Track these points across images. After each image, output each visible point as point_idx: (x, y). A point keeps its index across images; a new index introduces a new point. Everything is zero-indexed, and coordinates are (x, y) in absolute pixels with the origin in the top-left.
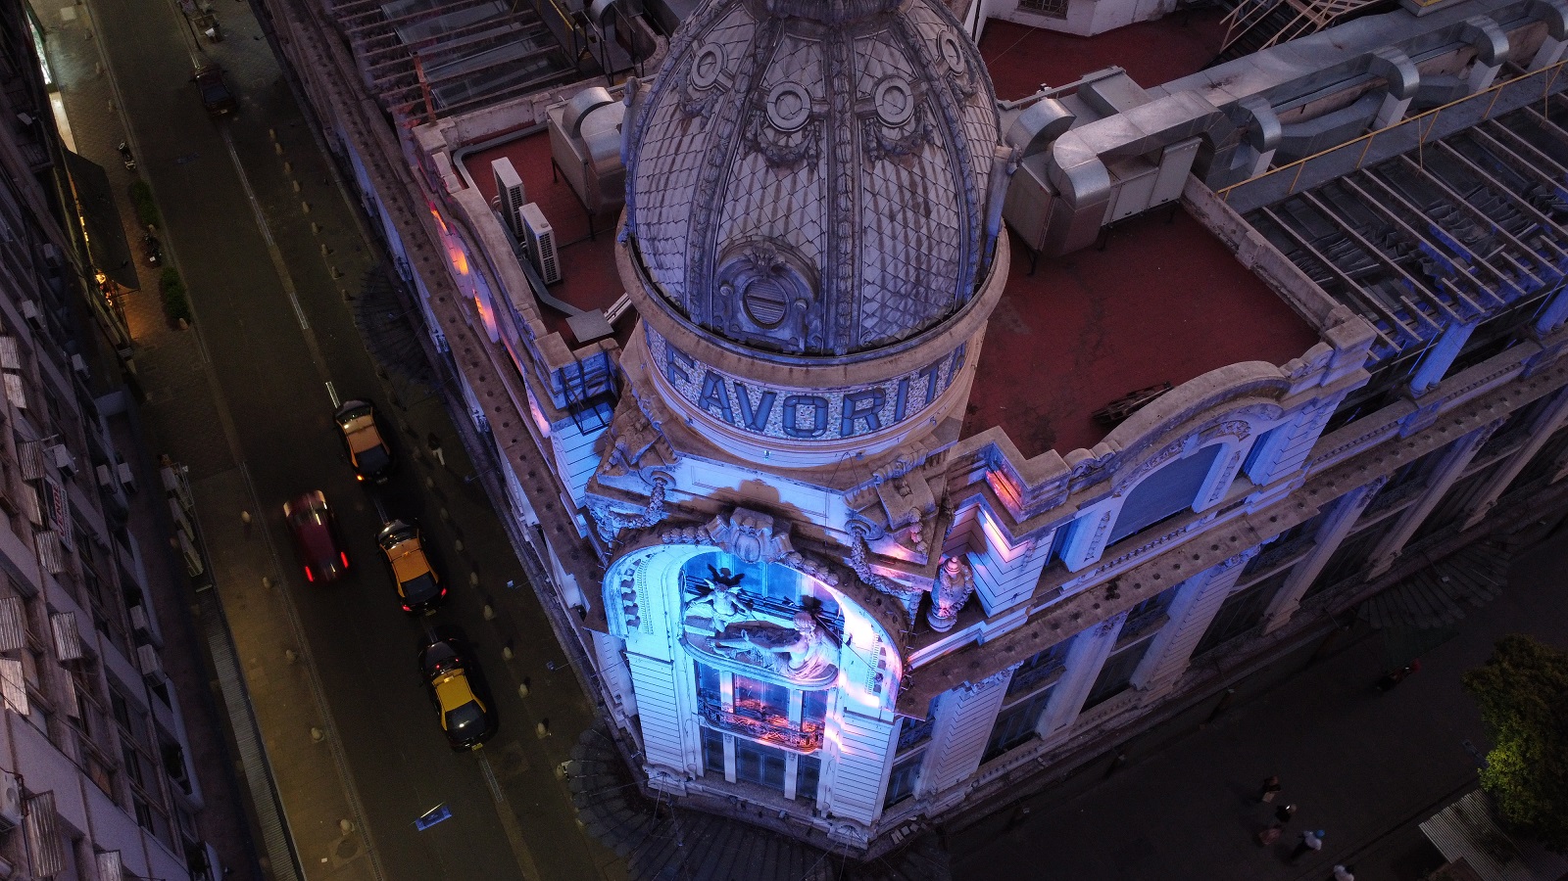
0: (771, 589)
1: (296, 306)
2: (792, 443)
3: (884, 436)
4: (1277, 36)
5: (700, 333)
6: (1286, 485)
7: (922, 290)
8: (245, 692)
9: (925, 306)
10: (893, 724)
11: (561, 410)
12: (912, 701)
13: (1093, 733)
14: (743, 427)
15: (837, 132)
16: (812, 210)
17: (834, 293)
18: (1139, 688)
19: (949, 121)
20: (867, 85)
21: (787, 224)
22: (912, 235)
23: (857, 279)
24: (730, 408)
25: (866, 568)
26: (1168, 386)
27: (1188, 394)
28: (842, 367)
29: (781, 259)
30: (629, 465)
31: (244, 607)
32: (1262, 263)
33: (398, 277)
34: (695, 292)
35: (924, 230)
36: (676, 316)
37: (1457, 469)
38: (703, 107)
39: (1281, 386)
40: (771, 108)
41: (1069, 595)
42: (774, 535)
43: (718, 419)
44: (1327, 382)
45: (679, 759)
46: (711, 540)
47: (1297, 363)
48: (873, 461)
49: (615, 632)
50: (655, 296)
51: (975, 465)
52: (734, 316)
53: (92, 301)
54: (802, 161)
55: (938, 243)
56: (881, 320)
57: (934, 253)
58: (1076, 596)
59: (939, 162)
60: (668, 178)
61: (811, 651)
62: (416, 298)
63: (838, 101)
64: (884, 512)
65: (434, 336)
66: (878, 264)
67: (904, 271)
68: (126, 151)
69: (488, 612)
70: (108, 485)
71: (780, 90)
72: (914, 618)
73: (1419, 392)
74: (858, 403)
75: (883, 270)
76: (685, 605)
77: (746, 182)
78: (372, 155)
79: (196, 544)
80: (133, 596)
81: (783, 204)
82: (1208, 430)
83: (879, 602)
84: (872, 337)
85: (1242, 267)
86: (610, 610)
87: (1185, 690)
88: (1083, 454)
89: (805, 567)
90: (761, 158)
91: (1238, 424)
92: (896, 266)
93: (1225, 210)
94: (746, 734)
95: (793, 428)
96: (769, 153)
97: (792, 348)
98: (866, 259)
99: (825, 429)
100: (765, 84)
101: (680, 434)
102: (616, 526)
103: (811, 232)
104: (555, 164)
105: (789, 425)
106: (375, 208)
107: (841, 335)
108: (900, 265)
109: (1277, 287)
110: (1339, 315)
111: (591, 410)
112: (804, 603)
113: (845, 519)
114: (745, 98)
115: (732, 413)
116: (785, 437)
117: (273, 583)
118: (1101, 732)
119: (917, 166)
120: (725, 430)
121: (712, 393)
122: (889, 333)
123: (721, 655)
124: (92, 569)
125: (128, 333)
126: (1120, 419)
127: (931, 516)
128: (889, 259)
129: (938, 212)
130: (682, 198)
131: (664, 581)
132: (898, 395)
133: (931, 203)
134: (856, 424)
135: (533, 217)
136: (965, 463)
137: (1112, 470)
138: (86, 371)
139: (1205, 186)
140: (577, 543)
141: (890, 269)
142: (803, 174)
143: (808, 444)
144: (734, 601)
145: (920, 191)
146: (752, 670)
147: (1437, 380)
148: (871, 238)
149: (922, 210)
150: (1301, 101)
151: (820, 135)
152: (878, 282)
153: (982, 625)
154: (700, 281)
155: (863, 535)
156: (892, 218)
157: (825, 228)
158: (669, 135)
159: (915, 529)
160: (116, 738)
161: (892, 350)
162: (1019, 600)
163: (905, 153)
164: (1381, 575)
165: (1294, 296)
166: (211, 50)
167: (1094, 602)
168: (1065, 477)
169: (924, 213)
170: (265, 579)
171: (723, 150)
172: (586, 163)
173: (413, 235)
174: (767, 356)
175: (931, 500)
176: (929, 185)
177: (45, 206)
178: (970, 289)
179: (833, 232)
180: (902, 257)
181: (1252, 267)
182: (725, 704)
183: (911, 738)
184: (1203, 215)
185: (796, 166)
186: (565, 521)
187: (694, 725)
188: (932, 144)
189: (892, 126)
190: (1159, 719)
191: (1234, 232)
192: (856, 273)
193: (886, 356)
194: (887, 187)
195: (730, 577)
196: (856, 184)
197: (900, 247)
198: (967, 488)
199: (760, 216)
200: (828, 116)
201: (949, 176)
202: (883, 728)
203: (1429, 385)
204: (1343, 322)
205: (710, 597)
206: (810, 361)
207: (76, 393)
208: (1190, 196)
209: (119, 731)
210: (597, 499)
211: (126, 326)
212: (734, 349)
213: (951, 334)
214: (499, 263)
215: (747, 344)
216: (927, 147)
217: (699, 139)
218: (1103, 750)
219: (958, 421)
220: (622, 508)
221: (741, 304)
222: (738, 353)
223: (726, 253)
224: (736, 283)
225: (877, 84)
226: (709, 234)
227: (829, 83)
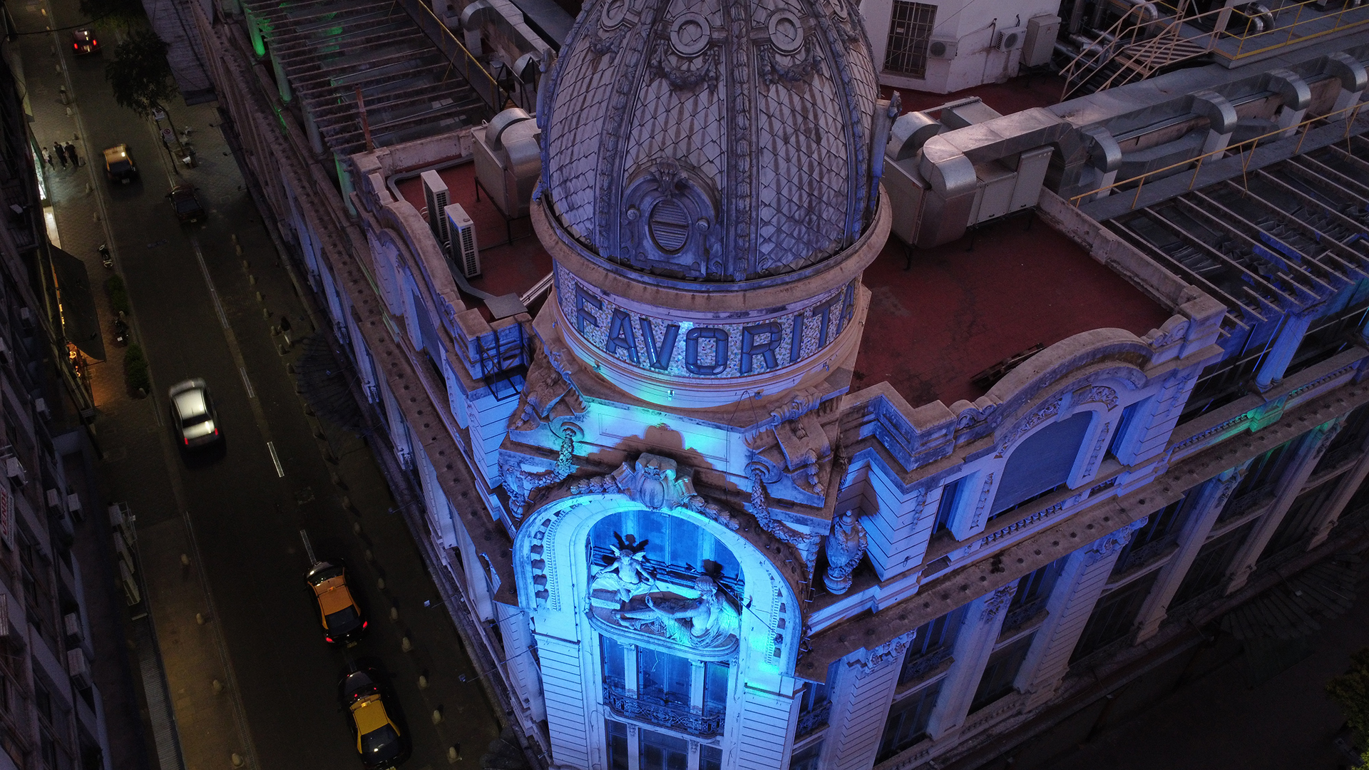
0: (674, 555)
1: (245, 378)
2: (694, 381)
3: (780, 376)
4: (1109, 82)
5: (608, 266)
6: (1151, 468)
7: (814, 218)
8: (170, 713)
9: (817, 237)
10: (792, 698)
11: (478, 381)
12: (811, 665)
13: (982, 738)
14: (648, 367)
15: (735, 55)
16: (713, 130)
17: (733, 213)
18: (1022, 692)
19: (835, 56)
20: (761, 16)
21: (689, 144)
22: (804, 158)
23: (754, 200)
24: (635, 347)
25: (765, 513)
26: (1041, 347)
27: (1061, 352)
28: (741, 294)
29: (684, 175)
30: (540, 418)
31: (177, 642)
32: (1114, 257)
33: (337, 341)
34: (604, 222)
35: (815, 156)
36: (586, 253)
37: (1300, 481)
38: (612, 44)
39: (1144, 353)
40: (674, 36)
41: (958, 566)
42: (676, 480)
43: (625, 362)
44: (1185, 354)
45: (584, 757)
46: (617, 487)
47: (1156, 333)
48: (771, 402)
49: (524, 604)
50: (566, 239)
51: (866, 419)
52: (640, 244)
53: (61, 367)
54: (702, 83)
55: (830, 171)
56: (776, 246)
57: (825, 180)
58: (964, 568)
59: (828, 91)
60: (580, 116)
61: (713, 617)
62: (351, 357)
63: (735, 26)
64: (782, 453)
65: (365, 388)
66: (774, 186)
67: (797, 195)
68: (105, 252)
69: (406, 643)
70: (56, 506)
71: (683, 19)
72: (812, 570)
73: (1265, 387)
74: (756, 337)
75: (779, 193)
76: (591, 578)
77: (651, 107)
78: (317, 211)
79: (136, 577)
80: (69, 606)
81: (686, 125)
82: (1081, 390)
83: (779, 550)
84: (769, 264)
85: (1095, 263)
86: (520, 579)
87: (1066, 696)
88: (965, 405)
89: (707, 510)
90: (665, 84)
91: (1106, 391)
92: (790, 190)
93: (1078, 215)
94: (650, 722)
95: (695, 364)
96: (672, 77)
97: (694, 274)
98: (763, 180)
99: (725, 366)
100: (669, 16)
101: (589, 383)
102: (528, 486)
103: (712, 152)
104: (477, 182)
105: (691, 361)
106: (320, 283)
107: (740, 259)
108: (794, 189)
109: (1130, 277)
110: (1190, 293)
111: (506, 382)
112: (706, 569)
113: (744, 461)
114: (651, 29)
115: (637, 352)
116: (687, 375)
117: (206, 619)
118: (989, 736)
119: (808, 93)
120: (632, 372)
121: (619, 334)
122: (784, 262)
123: (626, 627)
124: (31, 573)
125: (92, 402)
126: (998, 376)
127: (827, 459)
128: (784, 182)
129: (828, 140)
130: (592, 131)
131: (572, 547)
132: (793, 332)
133: (821, 130)
134: (754, 361)
135: (457, 215)
136: (856, 416)
137: (994, 425)
138: (47, 412)
139: (1057, 196)
140: (490, 526)
141: (785, 192)
142: (704, 96)
143: (709, 382)
144: (639, 568)
145: (811, 117)
146: (656, 641)
147: (1280, 376)
148: (767, 158)
149: (813, 136)
150: (1135, 134)
151: (719, 59)
152: (774, 204)
153: (875, 591)
154: (609, 211)
155: (762, 477)
156: (786, 141)
157: (724, 148)
158: (580, 77)
159: (813, 470)
160: (35, 726)
161: (787, 278)
162: (911, 564)
163: (796, 79)
164: (1238, 591)
165: (1147, 284)
166: (186, 173)
167: (980, 575)
168: (951, 423)
169: (815, 139)
170: (198, 615)
171: (631, 78)
172: (505, 169)
173: (350, 273)
174: (671, 282)
175: (826, 443)
176: (820, 112)
177: (26, 277)
178: (858, 227)
179: (732, 151)
180: (796, 180)
181: (1106, 262)
182: (629, 690)
183: (810, 724)
184: (1058, 222)
185: (697, 88)
186: (479, 507)
187: (599, 716)
188: (821, 75)
189: (785, 53)
190: (1043, 727)
191: (1088, 233)
192: (754, 193)
193: (782, 284)
194: (781, 110)
195: (635, 545)
196: (752, 105)
197: (794, 170)
198: (858, 442)
199: (664, 138)
200: (726, 41)
201: (837, 108)
202: (783, 704)
203: (1273, 382)
204: (1195, 298)
205: (616, 565)
206: (711, 287)
207: (35, 427)
208: (1045, 207)
209: (39, 719)
210: (510, 456)
211: (91, 396)
212: (640, 279)
213: (841, 269)
214: (424, 253)
215: (652, 273)
216: (816, 76)
217: (608, 73)
218: (991, 756)
219: (849, 372)
220: (533, 464)
221: (646, 228)
222: (643, 283)
223: (632, 177)
224: (642, 207)
225: (770, 16)
226: (617, 161)
227: (727, 12)
